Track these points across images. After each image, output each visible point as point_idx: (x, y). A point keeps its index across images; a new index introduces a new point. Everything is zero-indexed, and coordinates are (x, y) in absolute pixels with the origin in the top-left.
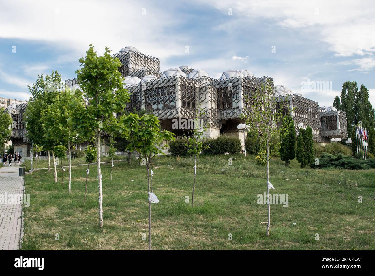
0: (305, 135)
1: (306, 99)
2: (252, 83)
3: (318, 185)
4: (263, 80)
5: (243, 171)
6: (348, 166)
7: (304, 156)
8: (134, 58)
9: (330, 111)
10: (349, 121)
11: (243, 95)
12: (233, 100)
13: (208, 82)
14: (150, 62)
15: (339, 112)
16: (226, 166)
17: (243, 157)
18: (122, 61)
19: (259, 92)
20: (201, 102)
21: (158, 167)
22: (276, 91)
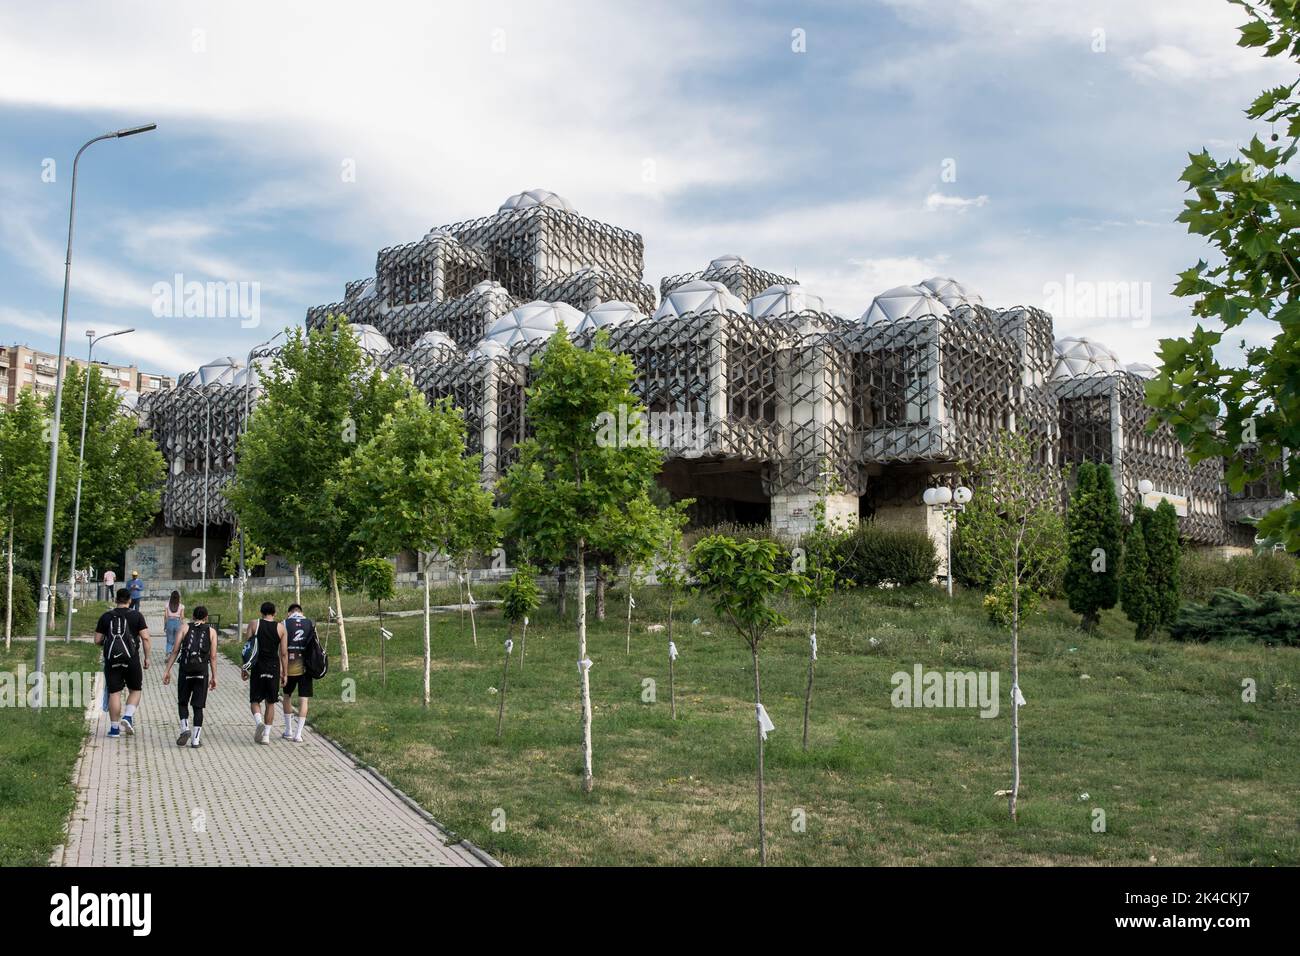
0: (1154, 530)
2: (975, 338)
3: (1182, 696)
4: (1014, 319)
5: (944, 648)
7: (1146, 599)
8: (555, 234)
11: (944, 378)
12: (909, 395)
13: (823, 330)
14: (610, 247)
16: (888, 629)
17: (940, 599)
18: (510, 245)
19: (999, 368)
20: (797, 402)
21: (658, 627)
22: (1061, 358)
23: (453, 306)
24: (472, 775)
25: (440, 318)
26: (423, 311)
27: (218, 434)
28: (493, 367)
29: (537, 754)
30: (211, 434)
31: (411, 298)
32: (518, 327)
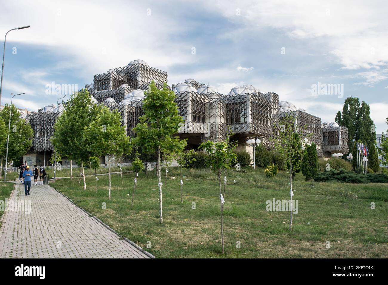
0: (310, 151)
1: (309, 115)
2: (259, 100)
3: (323, 196)
4: (268, 96)
5: (255, 183)
6: (349, 180)
7: (308, 170)
8: (143, 71)
9: (332, 126)
10: (351, 137)
11: (251, 111)
12: (241, 115)
13: (218, 97)
14: (159, 75)
15: (341, 128)
16: (238, 178)
17: (252, 170)
18: (131, 74)
19: (266, 108)
20: (211, 117)
21: (173, 178)
22: (281, 106)
23: (115, 91)
24: (125, 218)
25: (111, 94)
26: (107, 92)
27: (49, 126)
28: (126, 107)
29: (144, 212)
30: (47, 125)
31: (103, 89)
32: (133, 96)
